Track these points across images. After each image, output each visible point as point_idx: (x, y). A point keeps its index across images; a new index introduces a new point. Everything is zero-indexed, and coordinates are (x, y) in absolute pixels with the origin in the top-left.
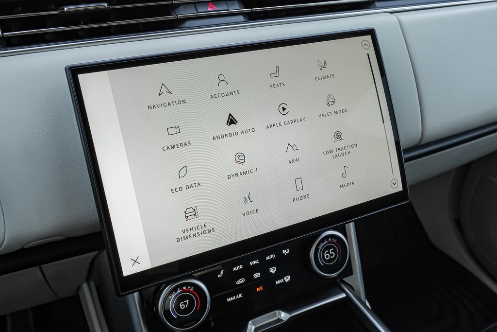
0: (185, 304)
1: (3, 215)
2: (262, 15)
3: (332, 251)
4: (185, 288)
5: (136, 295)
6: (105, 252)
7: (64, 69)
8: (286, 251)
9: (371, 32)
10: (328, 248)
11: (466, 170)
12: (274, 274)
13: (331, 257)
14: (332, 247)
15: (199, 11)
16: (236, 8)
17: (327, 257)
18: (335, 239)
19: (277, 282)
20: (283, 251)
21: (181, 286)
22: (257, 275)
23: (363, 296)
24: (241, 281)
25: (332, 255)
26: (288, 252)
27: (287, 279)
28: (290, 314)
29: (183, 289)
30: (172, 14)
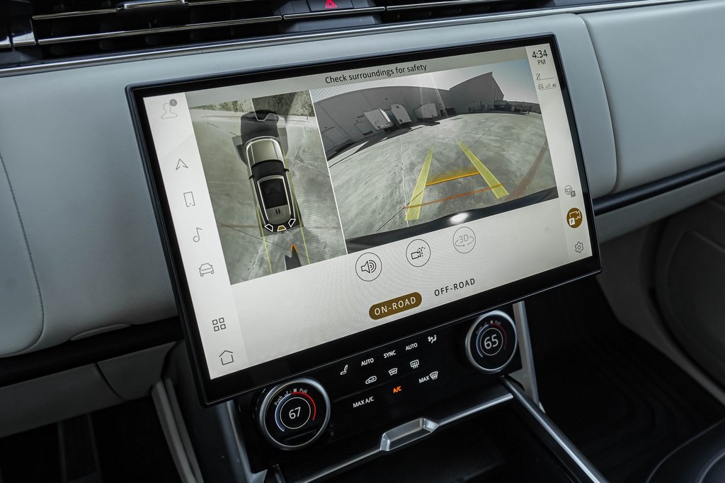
0: (296, 412)
1: (40, 295)
2: (398, 16)
3: (495, 338)
4: (295, 390)
5: (229, 404)
6: (184, 343)
7: (124, 90)
8: (432, 338)
9: (550, 39)
10: (489, 334)
12: (416, 369)
13: (494, 346)
14: (494, 332)
15: (312, 10)
16: (363, 5)
17: (488, 345)
18: (498, 321)
19: (421, 381)
20: (429, 338)
21: (290, 388)
22: (393, 372)
23: (535, 398)
24: (372, 380)
25: (494, 343)
26: (435, 340)
27: (434, 375)
28: (438, 423)
29: (292, 391)
30: (275, 14)
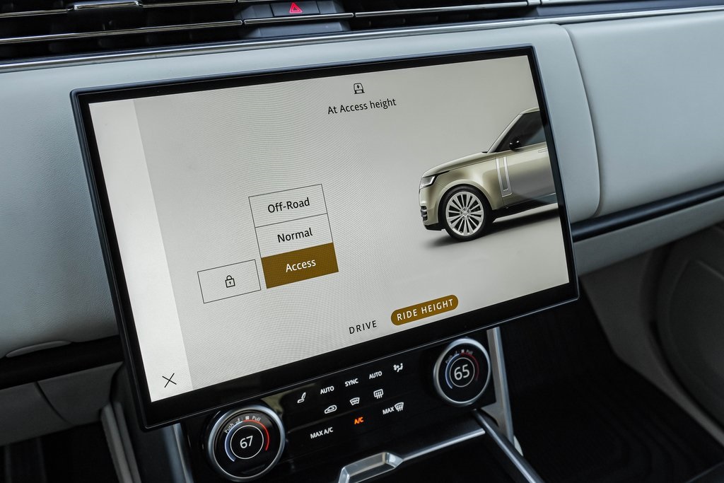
0: (248, 441)
2: (370, 23)
3: (465, 368)
4: (247, 418)
5: (177, 427)
7: (69, 95)
8: (398, 366)
9: (528, 51)
10: (460, 363)
12: (380, 399)
13: (465, 377)
14: (465, 362)
15: (275, 15)
16: (331, 11)
17: (458, 376)
18: (470, 350)
19: (385, 412)
20: (395, 366)
21: (242, 415)
22: (355, 401)
24: (331, 409)
25: (465, 373)
26: (401, 368)
27: (400, 407)
28: (402, 458)
29: (244, 419)
30: (236, 18)
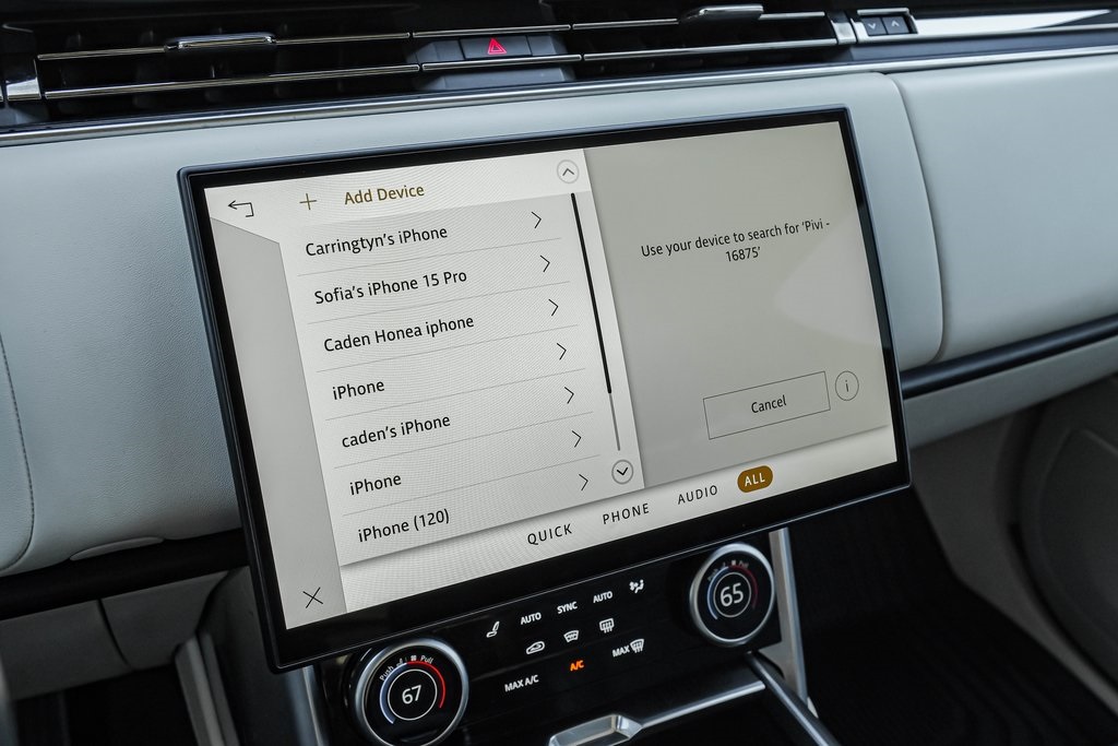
0: (413, 693)
2: (603, 68)
3: (737, 589)
4: (414, 658)
5: (307, 671)
6: (246, 570)
7: (175, 176)
8: (636, 584)
9: (840, 116)
10: (729, 581)
11: (1035, 418)
12: (609, 634)
13: (736, 602)
14: (737, 579)
15: (468, 57)
16: (548, 52)
17: (727, 600)
18: (745, 562)
19: (616, 653)
21: (405, 654)
22: (571, 636)
23: (802, 691)
24: (537, 647)
25: (737, 597)
26: (641, 587)
27: (638, 645)
28: (641, 723)
29: (409, 660)
30: (409, 61)
